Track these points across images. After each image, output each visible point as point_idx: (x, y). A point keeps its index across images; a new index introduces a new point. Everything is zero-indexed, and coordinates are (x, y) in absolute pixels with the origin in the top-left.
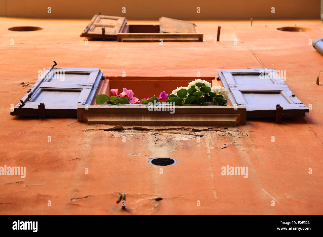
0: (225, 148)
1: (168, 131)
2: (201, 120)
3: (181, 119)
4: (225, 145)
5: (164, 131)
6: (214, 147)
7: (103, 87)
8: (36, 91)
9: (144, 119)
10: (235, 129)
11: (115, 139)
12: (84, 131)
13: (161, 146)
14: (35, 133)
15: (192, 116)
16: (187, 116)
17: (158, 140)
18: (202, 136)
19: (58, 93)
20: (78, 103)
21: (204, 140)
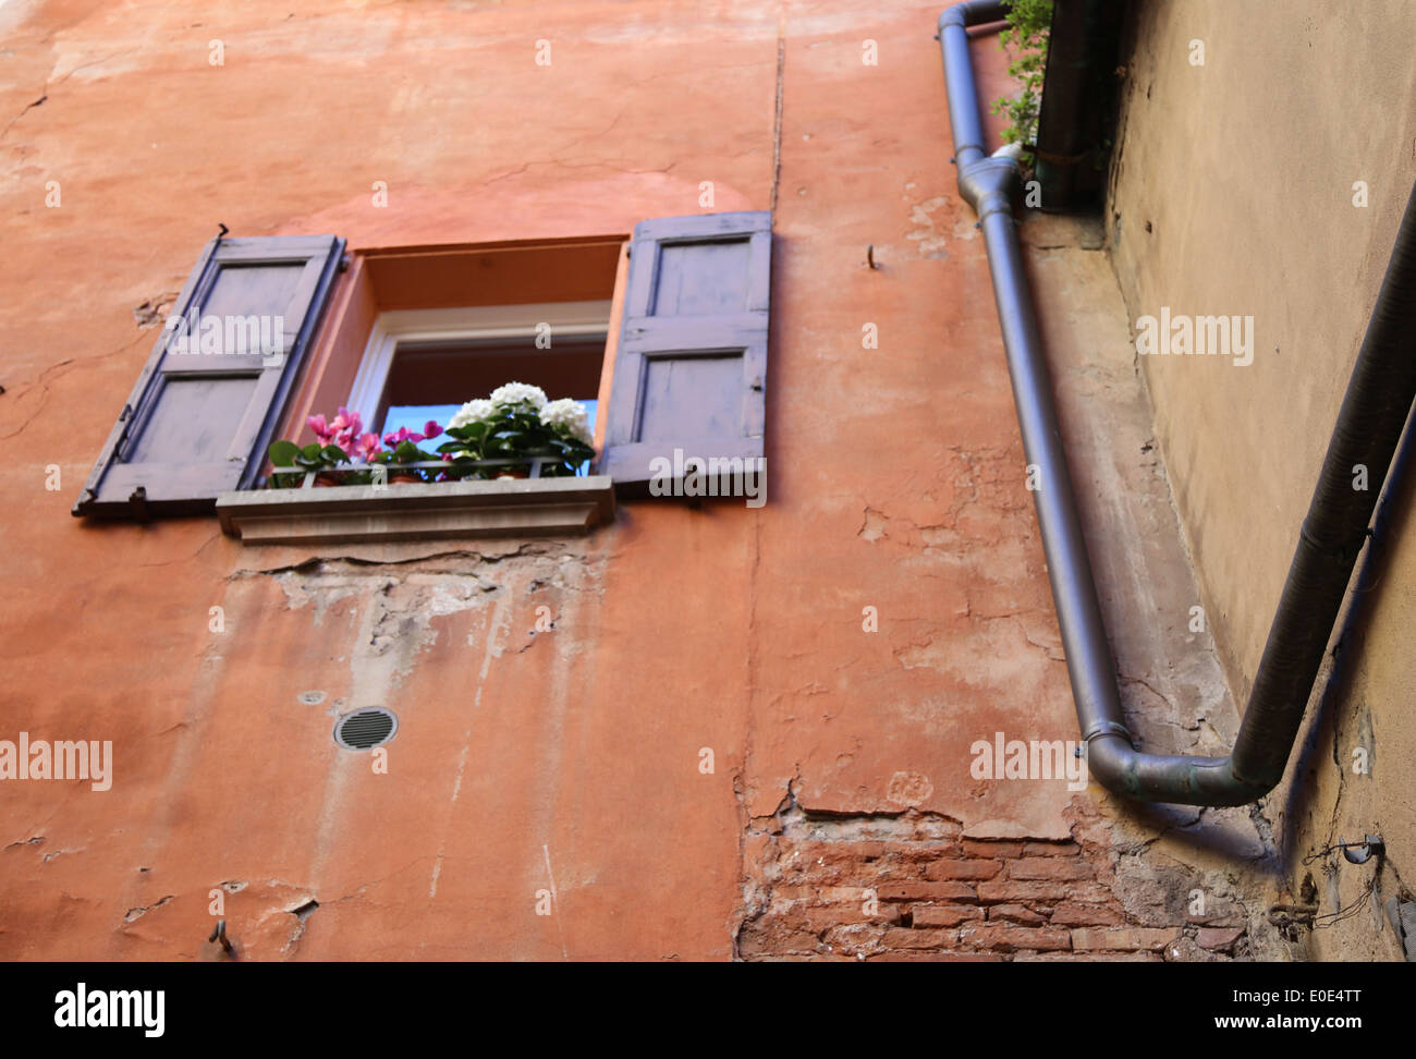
0: (528, 647)
1: (423, 565)
2: (506, 523)
3: (459, 521)
4: (531, 633)
5: (414, 567)
6: (504, 648)
7: (338, 305)
8: (146, 398)
10: (580, 547)
11: (289, 618)
12: (226, 579)
13: (383, 652)
17: (386, 615)
18: (492, 589)
19: (204, 386)
20: (232, 460)
21: (492, 607)
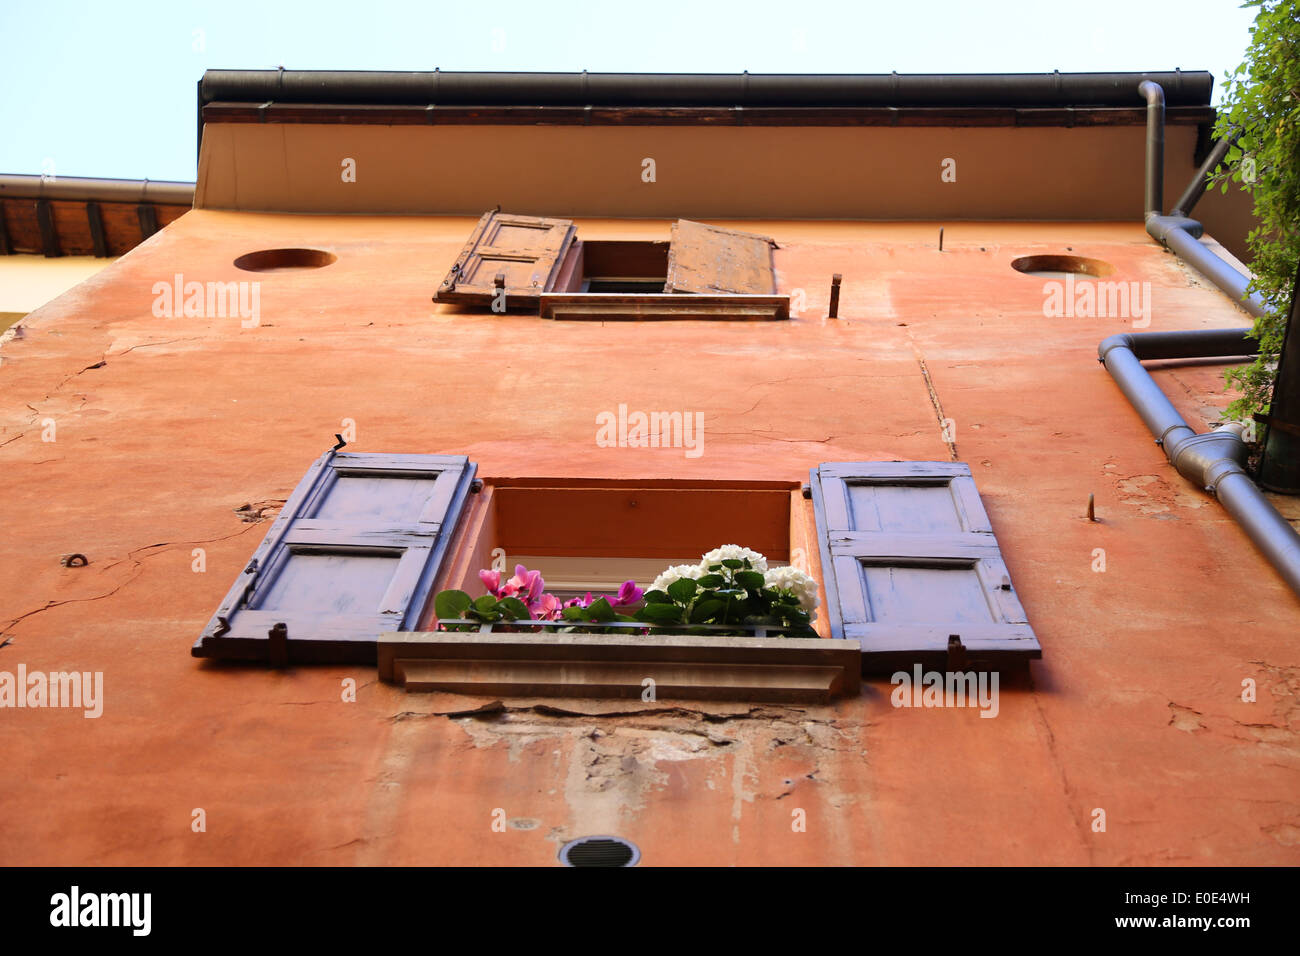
0: (785, 794)
1: (632, 720)
2: (730, 683)
3: (674, 678)
4: (788, 782)
5: (622, 721)
6: (755, 793)
7: (474, 519)
8: (271, 562)
9: (568, 678)
10: (826, 714)
11: (476, 754)
12: (391, 719)
13: (604, 787)
14: (253, 727)
15: (705, 672)
16: (690, 671)
17: (598, 759)
18: (725, 743)
19: (335, 560)
20: (385, 613)
21: (730, 759)
